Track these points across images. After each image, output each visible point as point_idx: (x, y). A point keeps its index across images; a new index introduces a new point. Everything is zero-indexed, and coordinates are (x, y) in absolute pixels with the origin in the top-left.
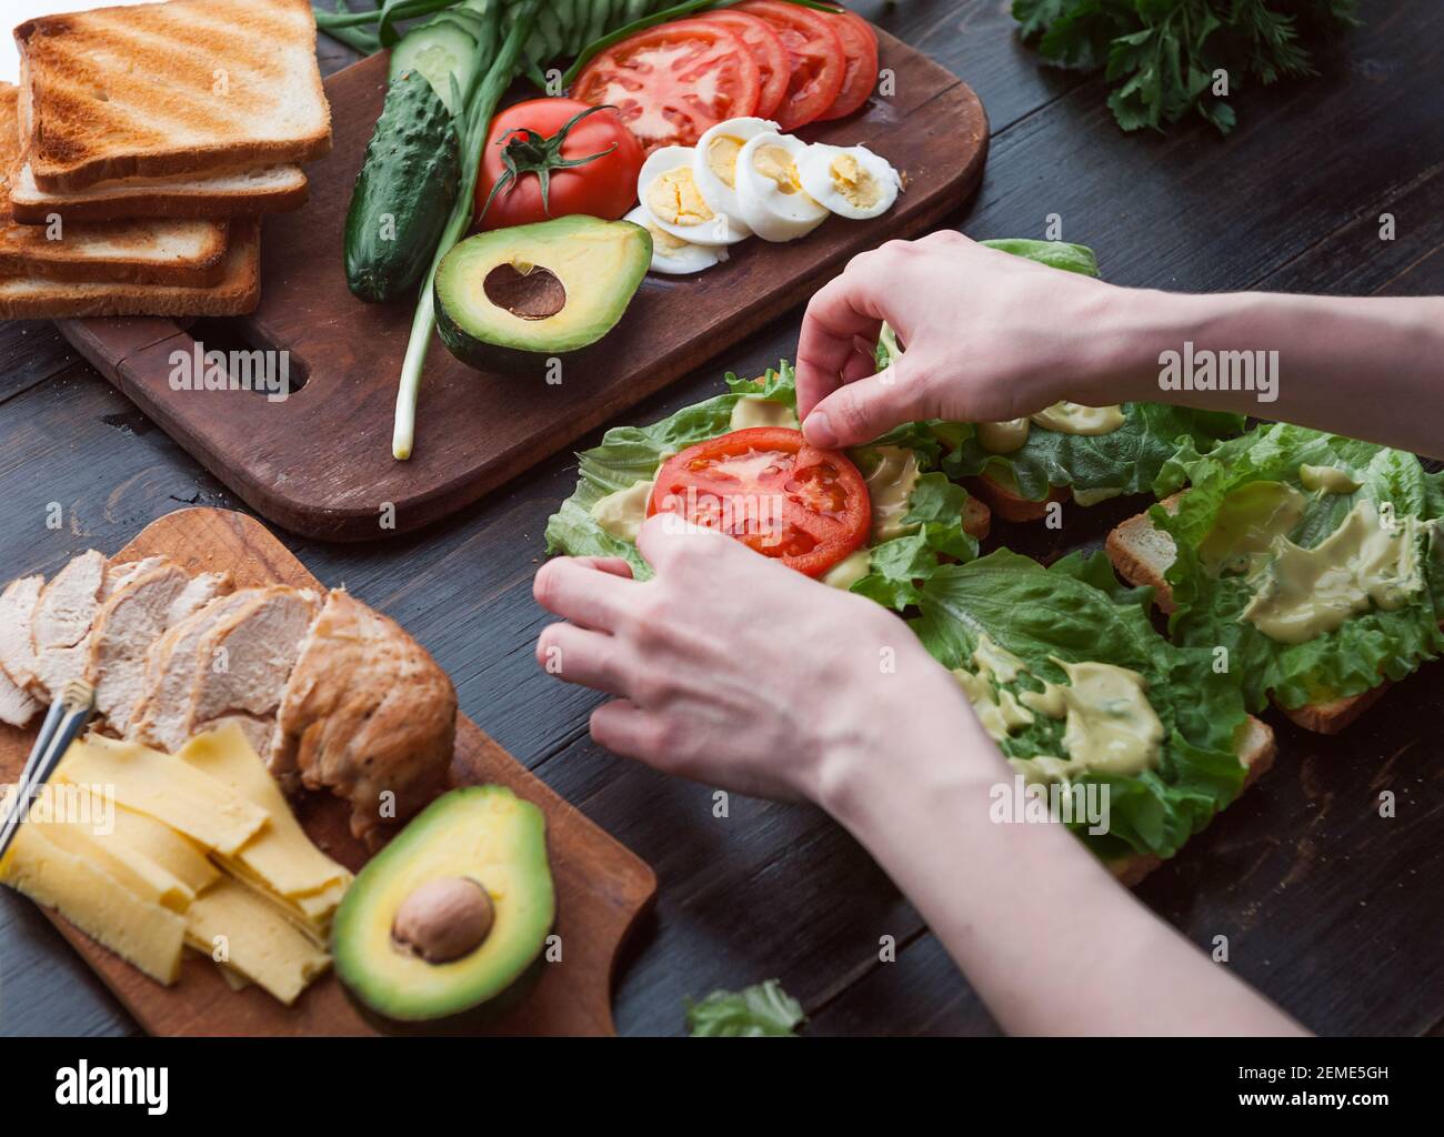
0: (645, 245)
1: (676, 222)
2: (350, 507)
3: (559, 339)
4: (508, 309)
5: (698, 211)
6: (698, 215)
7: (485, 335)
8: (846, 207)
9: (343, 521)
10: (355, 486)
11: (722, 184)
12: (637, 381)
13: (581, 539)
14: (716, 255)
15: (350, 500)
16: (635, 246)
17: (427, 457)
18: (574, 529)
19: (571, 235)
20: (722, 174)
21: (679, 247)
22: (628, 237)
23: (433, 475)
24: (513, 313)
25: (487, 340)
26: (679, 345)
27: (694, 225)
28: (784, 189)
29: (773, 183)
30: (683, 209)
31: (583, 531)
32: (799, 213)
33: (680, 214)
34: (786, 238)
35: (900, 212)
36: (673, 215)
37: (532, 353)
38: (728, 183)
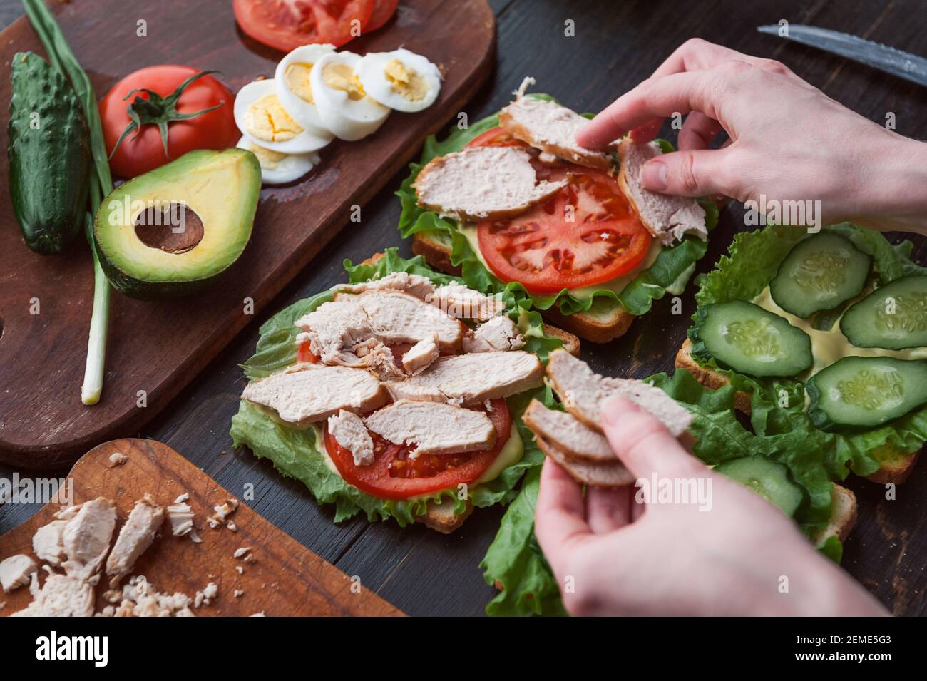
0: (253, 166)
1: (273, 140)
2: (63, 440)
3: (206, 265)
4: (160, 248)
5: (289, 128)
6: (289, 131)
7: (148, 275)
8: (405, 104)
9: (60, 453)
10: (64, 420)
11: (302, 101)
12: (272, 280)
13: (263, 434)
14: (310, 160)
15: (62, 434)
16: (246, 168)
17: (117, 383)
18: (254, 427)
19: (193, 170)
20: (301, 94)
21: (280, 160)
22: (239, 163)
23: (125, 397)
24: (165, 250)
25: (150, 279)
26: (299, 245)
27: (288, 140)
28: (354, 96)
29: (343, 94)
30: (277, 128)
31: (263, 428)
32: (368, 115)
33: (275, 132)
34: (362, 135)
35: (445, 98)
36: (269, 134)
37: (188, 283)
38: (307, 100)
